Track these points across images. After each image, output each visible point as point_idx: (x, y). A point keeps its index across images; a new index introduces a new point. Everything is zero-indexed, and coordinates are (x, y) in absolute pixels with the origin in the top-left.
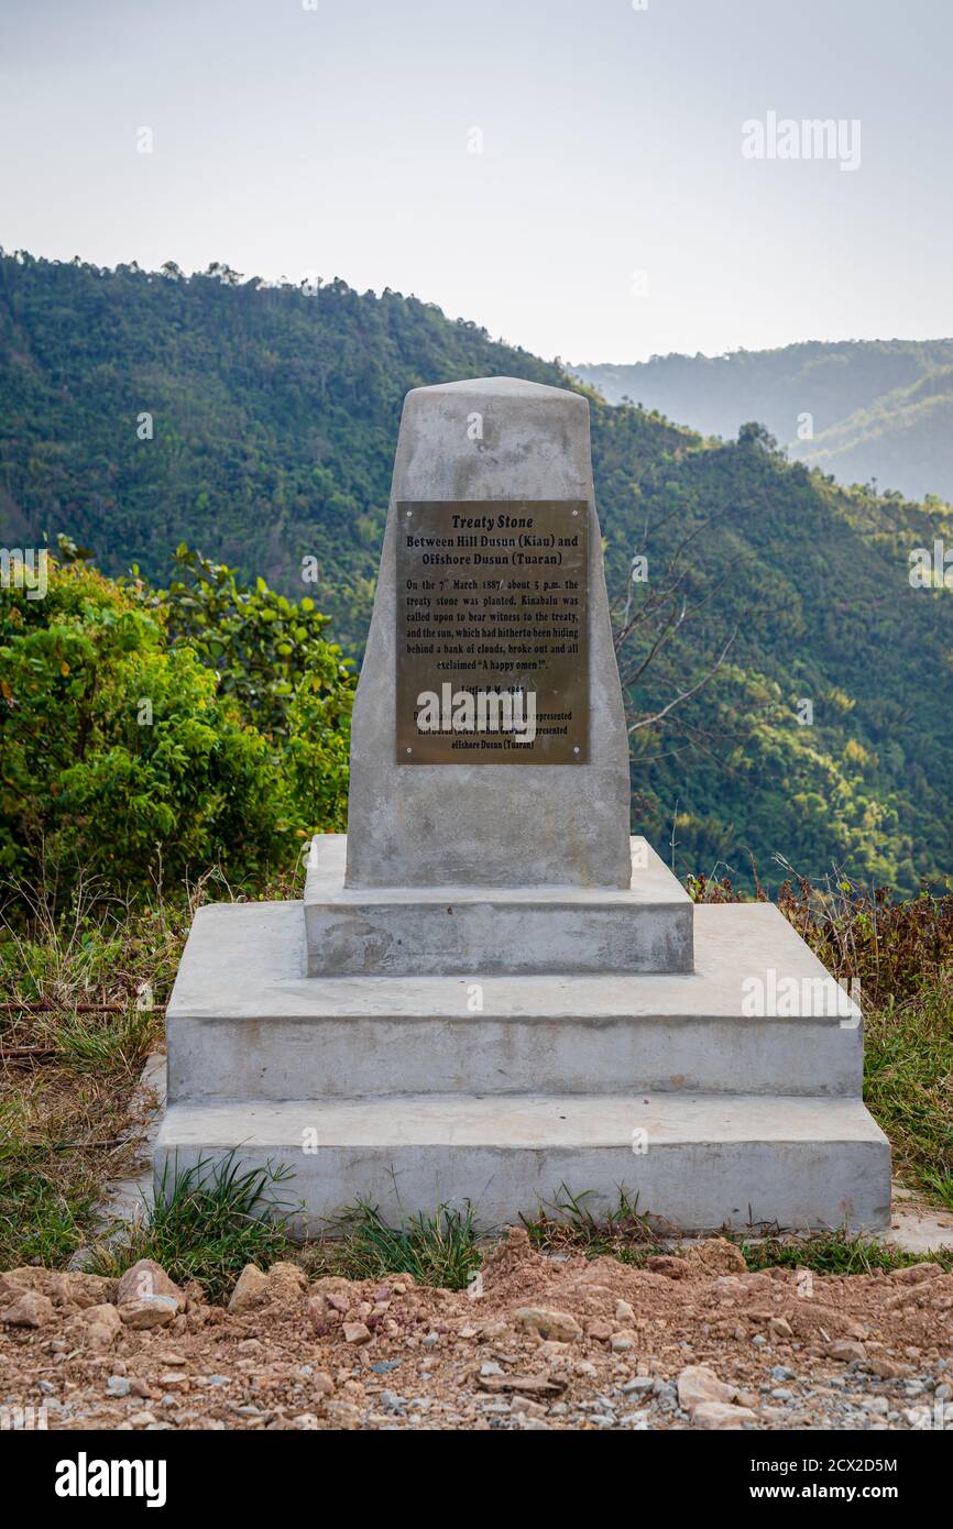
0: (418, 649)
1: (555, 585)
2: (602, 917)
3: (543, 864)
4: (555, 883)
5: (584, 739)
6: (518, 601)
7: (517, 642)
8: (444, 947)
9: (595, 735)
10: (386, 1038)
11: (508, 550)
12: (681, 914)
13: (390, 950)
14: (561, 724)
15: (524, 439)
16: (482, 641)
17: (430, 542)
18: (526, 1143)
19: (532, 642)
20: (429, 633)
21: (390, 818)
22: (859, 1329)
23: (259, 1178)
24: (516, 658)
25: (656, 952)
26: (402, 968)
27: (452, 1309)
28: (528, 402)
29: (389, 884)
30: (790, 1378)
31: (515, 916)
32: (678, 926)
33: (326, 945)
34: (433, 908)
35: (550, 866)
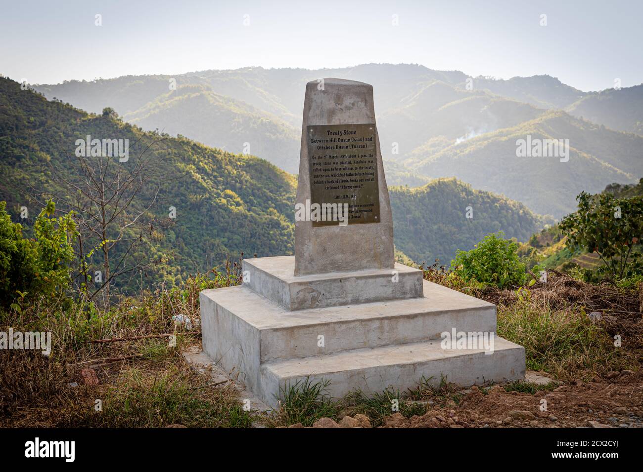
0: (318, 182)
1: (365, 156)
3: (365, 261)
4: (370, 268)
5: (378, 214)
6: (352, 162)
7: (353, 178)
8: (339, 295)
9: (381, 212)
10: (340, 330)
11: (348, 143)
13: (320, 298)
14: (370, 208)
15: (352, 101)
16: (340, 178)
17: (320, 141)
18: (409, 362)
19: (358, 178)
20: (321, 176)
21: (311, 248)
23: (318, 387)
24: (353, 184)
25: (411, 290)
26: (324, 304)
29: (312, 273)
31: (363, 281)
32: (418, 280)
33: (297, 298)
34: (335, 280)
35: (368, 262)
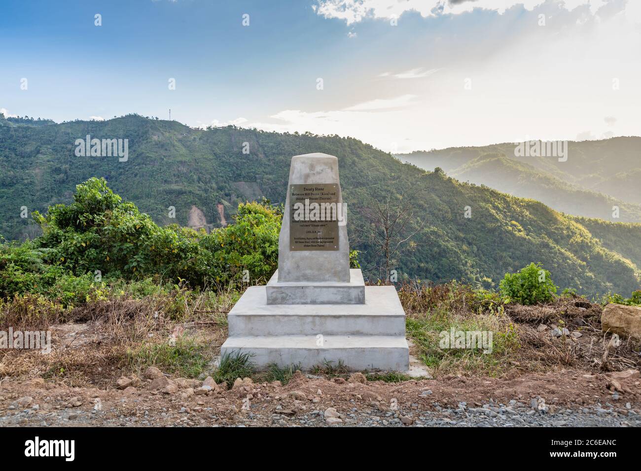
0: (295, 222)
2: (341, 289)
3: (327, 276)
4: (331, 281)
5: (337, 244)
8: (301, 297)
9: (340, 243)
10: (283, 320)
11: (318, 196)
12: (362, 289)
13: (288, 298)
14: (331, 240)
15: (321, 168)
17: (298, 195)
18: (314, 348)
21: (289, 264)
22: (379, 398)
23: (247, 356)
24: (320, 224)
25: (355, 298)
26: (291, 302)
27: (277, 391)
28: (323, 159)
29: (288, 281)
30: (356, 411)
31: (319, 289)
32: (361, 292)
33: (271, 297)
34: (298, 287)
35: (329, 277)
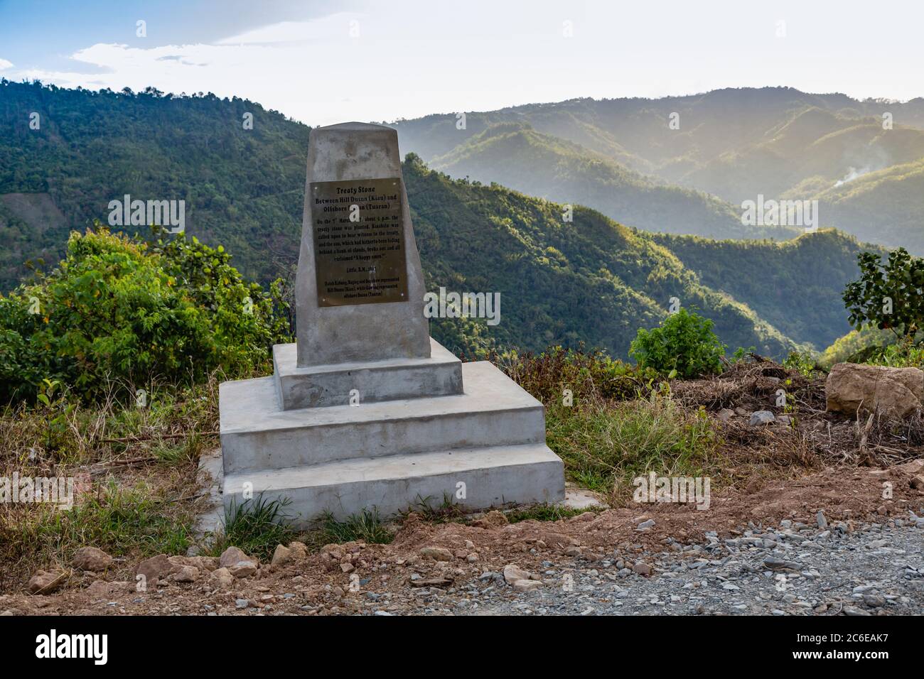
0: (325, 252)
1: (387, 218)
2: (420, 371)
3: (390, 349)
4: (396, 357)
5: (405, 290)
6: (370, 226)
7: (371, 246)
8: (348, 391)
9: (410, 288)
10: (327, 435)
11: (364, 203)
12: (456, 367)
13: (323, 395)
15: (368, 150)
16: (355, 246)
17: (327, 201)
18: (399, 477)
19: (378, 245)
20: (329, 244)
21: (317, 333)
22: (576, 542)
23: (275, 505)
24: (371, 254)
25: (446, 385)
26: (329, 402)
27: (389, 552)
29: (319, 364)
30: (551, 565)
31: (380, 374)
32: (455, 373)
33: (292, 395)
34: (341, 373)
35: (393, 350)
